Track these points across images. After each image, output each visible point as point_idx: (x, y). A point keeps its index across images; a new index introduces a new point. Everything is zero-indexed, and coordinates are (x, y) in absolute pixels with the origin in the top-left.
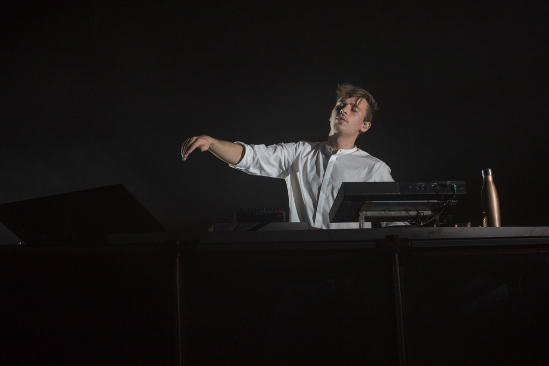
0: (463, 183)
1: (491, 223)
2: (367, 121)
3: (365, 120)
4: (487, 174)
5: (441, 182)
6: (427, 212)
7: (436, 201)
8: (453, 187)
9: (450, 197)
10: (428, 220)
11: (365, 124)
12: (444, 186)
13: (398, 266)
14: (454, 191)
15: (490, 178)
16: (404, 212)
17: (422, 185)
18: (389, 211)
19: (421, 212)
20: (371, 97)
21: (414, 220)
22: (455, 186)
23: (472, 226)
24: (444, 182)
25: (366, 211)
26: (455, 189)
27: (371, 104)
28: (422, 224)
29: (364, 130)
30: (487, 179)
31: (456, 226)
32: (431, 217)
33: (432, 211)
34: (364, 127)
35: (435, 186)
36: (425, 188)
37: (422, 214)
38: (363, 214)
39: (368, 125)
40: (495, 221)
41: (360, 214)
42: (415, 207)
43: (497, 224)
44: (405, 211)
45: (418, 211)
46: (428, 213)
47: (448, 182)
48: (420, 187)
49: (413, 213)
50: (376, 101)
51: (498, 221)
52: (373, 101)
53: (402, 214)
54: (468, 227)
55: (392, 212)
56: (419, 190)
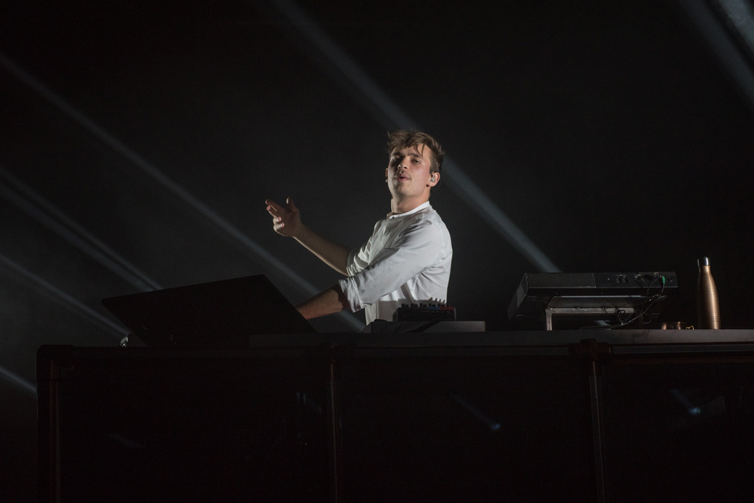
0: (673, 274)
1: (707, 324)
2: (436, 172)
3: (432, 171)
4: (703, 264)
5: (646, 273)
6: (628, 309)
7: (640, 296)
8: (661, 280)
9: (658, 291)
10: (630, 319)
11: (432, 176)
12: (650, 278)
13: (595, 377)
14: (662, 284)
15: (707, 269)
16: (600, 309)
17: (623, 276)
18: (581, 308)
19: (621, 309)
20: (433, 141)
21: (613, 319)
22: (664, 278)
23: (683, 328)
24: (649, 273)
25: (553, 308)
26: (664, 282)
27: (434, 150)
28: (622, 325)
29: (432, 184)
30: (703, 269)
31: (665, 327)
32: (633, 315)
33: (635, 308)
34: (432, 180)
35: (639, 278)
36: (627, 281)
37: (623, 312)
38: (550, 311)
39: (436, 175)
40: (713, 321)
41: (547, 311)
42: (614, 302)
43: (715, 325)
44: (602, 308)
45: (617, 308)
46: (630, 310)
47: (655, 273)
48: (620, 279)
49: (611, 310)
50: (440, 144)
51: (717, 321)
52: (437, 145)
53: (598, 311)
54: (678, 329)
55: (585, 310)
56: (618, 282)
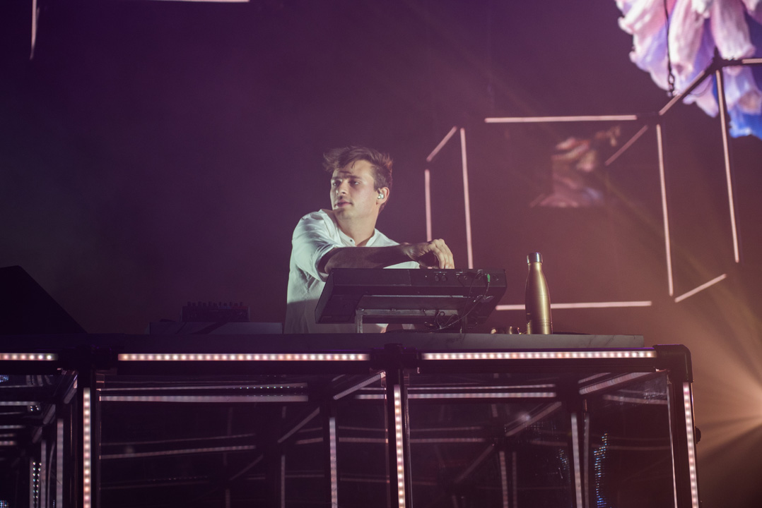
0: (500, 271)
1: (537, 329)
2: (382, 187)
3: (377, 188)
4: (533, 260)
6: (451, 311)
7: (462, 296)
8: (486, 278)
9: (482, 291)
10: (451, 322)
12: (472, 276)
14: (487, 282)
15: (538, 266)
17: (442, 274)
18: (397, 309)
19: (441, 311)
21: (431, 323)
22: (489, 276)
25: (365, 309)
26: (489, 281)
28: (441, 328)
30: (533, 267)
31: (494, 331)
32: (455, 317)
33: (458, 310)
34: (380, 198)
35: (461, 275)
36: (446, 278)
37: (442, 314)
38: (361, 313)
39: (385, 191)
40: (543, 326)
41: (357, 312)
42: (434, 304)
43: (546, 330)
44: (420, 309)
45: (437, 310)
47: (479, 270)
48: (440, 277)
49: (430, 312)
51: (547, 326)
53: (415, 313)
54: (508, 333)
55: (402, 311)
56: (437, 280)
